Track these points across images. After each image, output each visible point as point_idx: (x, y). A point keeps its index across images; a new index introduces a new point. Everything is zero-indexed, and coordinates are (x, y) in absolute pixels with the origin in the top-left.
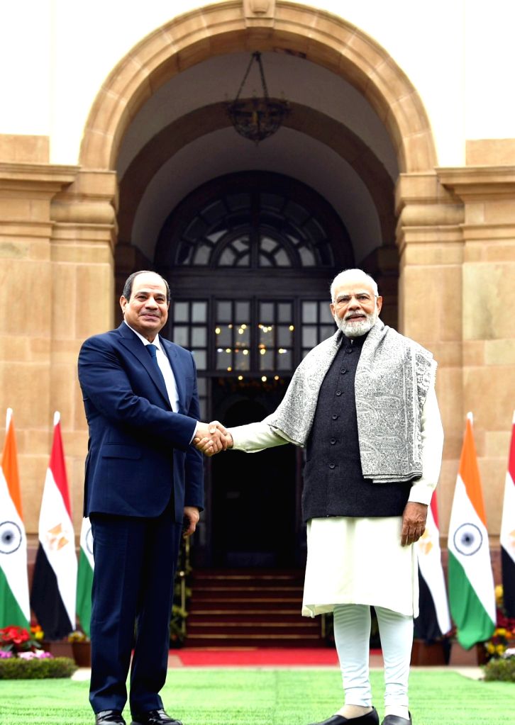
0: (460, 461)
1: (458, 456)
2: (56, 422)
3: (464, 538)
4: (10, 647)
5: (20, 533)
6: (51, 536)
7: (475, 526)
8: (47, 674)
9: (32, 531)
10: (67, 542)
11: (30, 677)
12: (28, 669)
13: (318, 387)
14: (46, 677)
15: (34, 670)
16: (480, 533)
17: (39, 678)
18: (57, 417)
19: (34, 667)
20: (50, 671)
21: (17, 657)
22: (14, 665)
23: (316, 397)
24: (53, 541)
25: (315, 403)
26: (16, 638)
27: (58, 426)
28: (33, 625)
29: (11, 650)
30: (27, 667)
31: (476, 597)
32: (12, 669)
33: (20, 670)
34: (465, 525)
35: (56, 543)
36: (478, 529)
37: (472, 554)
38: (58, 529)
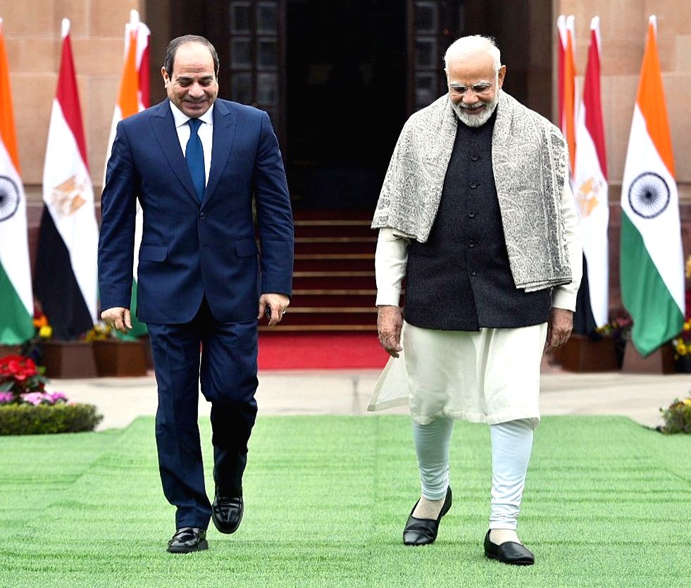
0: (640, 78)
1: (637, 71)
2: (64, 33)
3: (644, 194)
4: (10, 385)
5: (17, 192)
6: (60, 195)
7: (660, 177)
8: (61, 426)
9: (34, 181)
10: (83, 202)
11: (37, 432)
12: (35, 420)
13: (443, 175)
14: (59, 431)
15: (44, 421)
16: (667, 186)
17: (51, 432)
18: (66, 25)
19: (43, 417)
20: (65, 422)
21: (19, 401)
22: (15, 415)
23: (440, 187)
24: (63, 201)
25: (439, 194)
26: (18, 373)
27: (68, 39)
28: (37, 316)
29: (11, 390)
30: (33, 417)
31: (658, 276)
32: (12, 420)
33: (26, 422)
34: (644, 174)
35: (67, 205)
36: (664, 181)
37: (653, 217)
38: (70, 184)
